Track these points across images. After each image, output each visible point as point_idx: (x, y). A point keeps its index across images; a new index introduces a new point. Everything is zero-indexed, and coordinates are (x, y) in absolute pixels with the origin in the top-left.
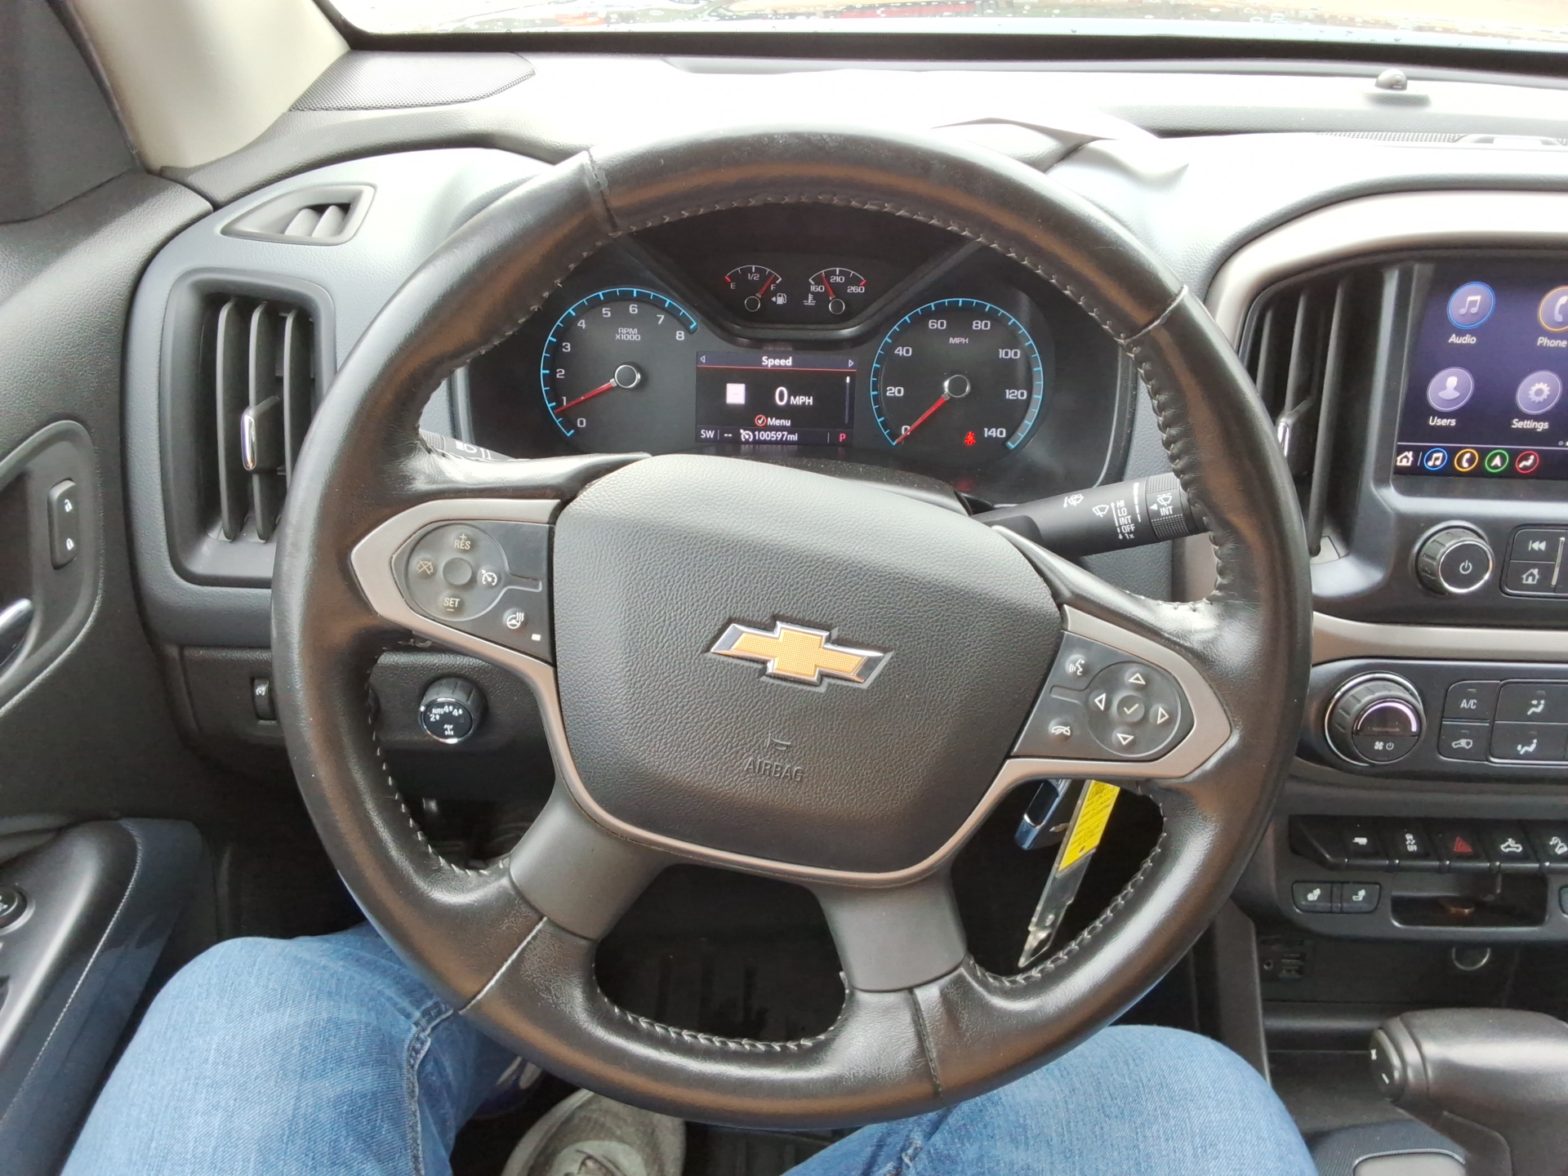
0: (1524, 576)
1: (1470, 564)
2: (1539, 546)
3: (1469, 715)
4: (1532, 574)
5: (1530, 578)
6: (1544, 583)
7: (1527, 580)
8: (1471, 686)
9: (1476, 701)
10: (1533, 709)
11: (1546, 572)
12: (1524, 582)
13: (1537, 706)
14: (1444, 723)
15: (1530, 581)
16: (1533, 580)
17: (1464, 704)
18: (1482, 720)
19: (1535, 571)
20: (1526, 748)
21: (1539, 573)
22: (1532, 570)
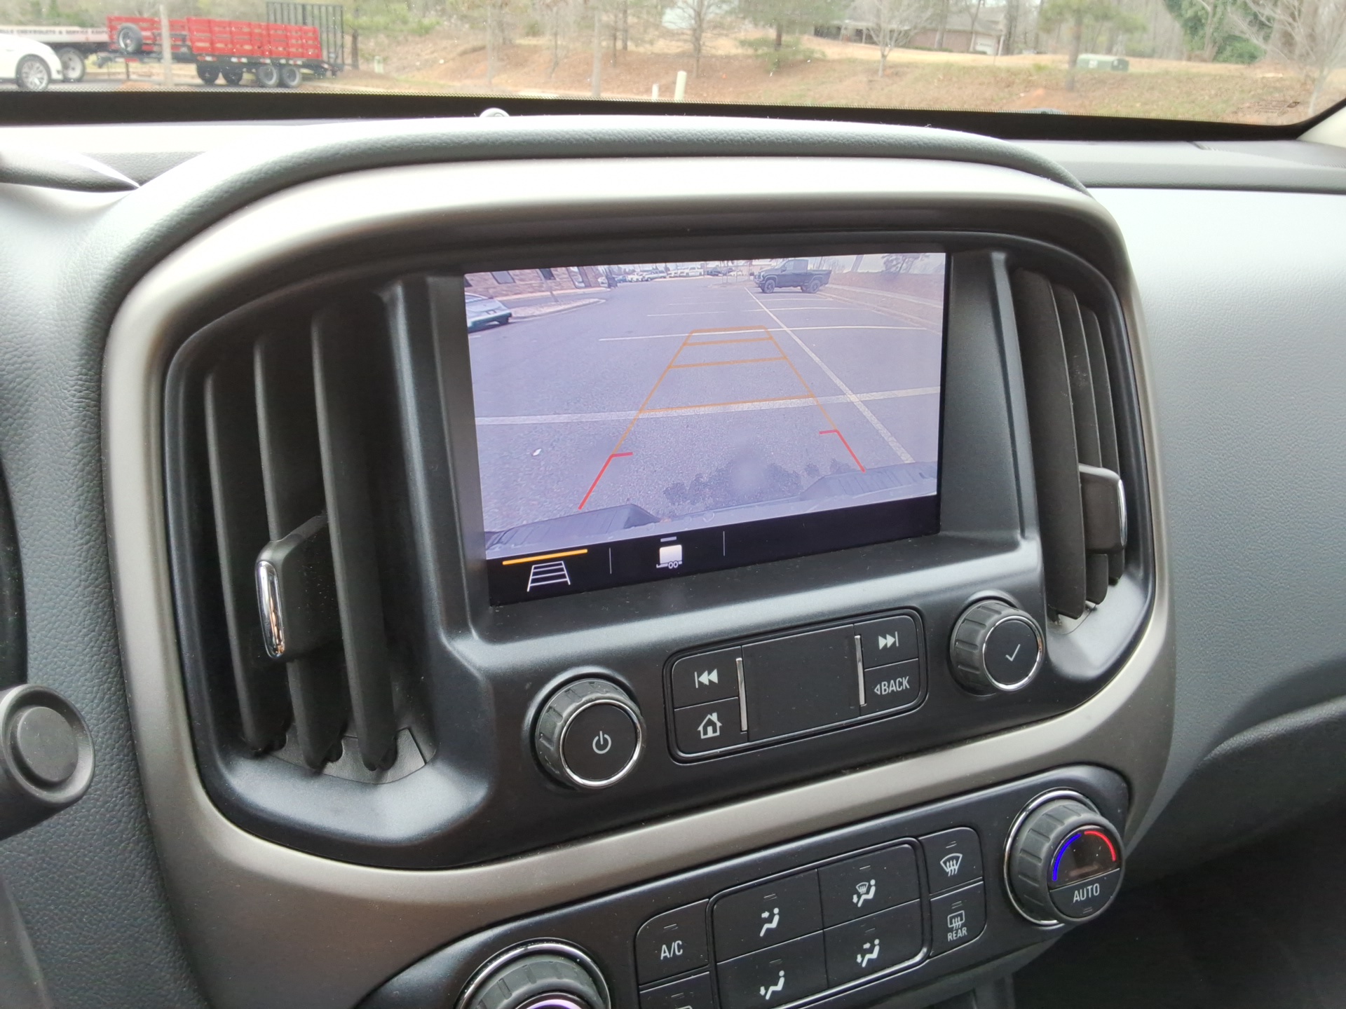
0: (701, 728)
1: (606, 736)
2: (708, 677)
3: (676, 967)
4: (711, 723)
5: (710, 729)
6: (730, 730)
7: (705, 733)
8: (669, 920)
9: (680, 942)
10: (767, 926)
11: (730, 716)
12: (703, 737)
13: (770, 920)
14: (641, 992)
15: (710, 734)
16: (715, 731)
17: (665, 953)
18: (699, 968)
19: (714, 717)
20: (772, 989)
21: (719, 719)
22: (709, 716)
